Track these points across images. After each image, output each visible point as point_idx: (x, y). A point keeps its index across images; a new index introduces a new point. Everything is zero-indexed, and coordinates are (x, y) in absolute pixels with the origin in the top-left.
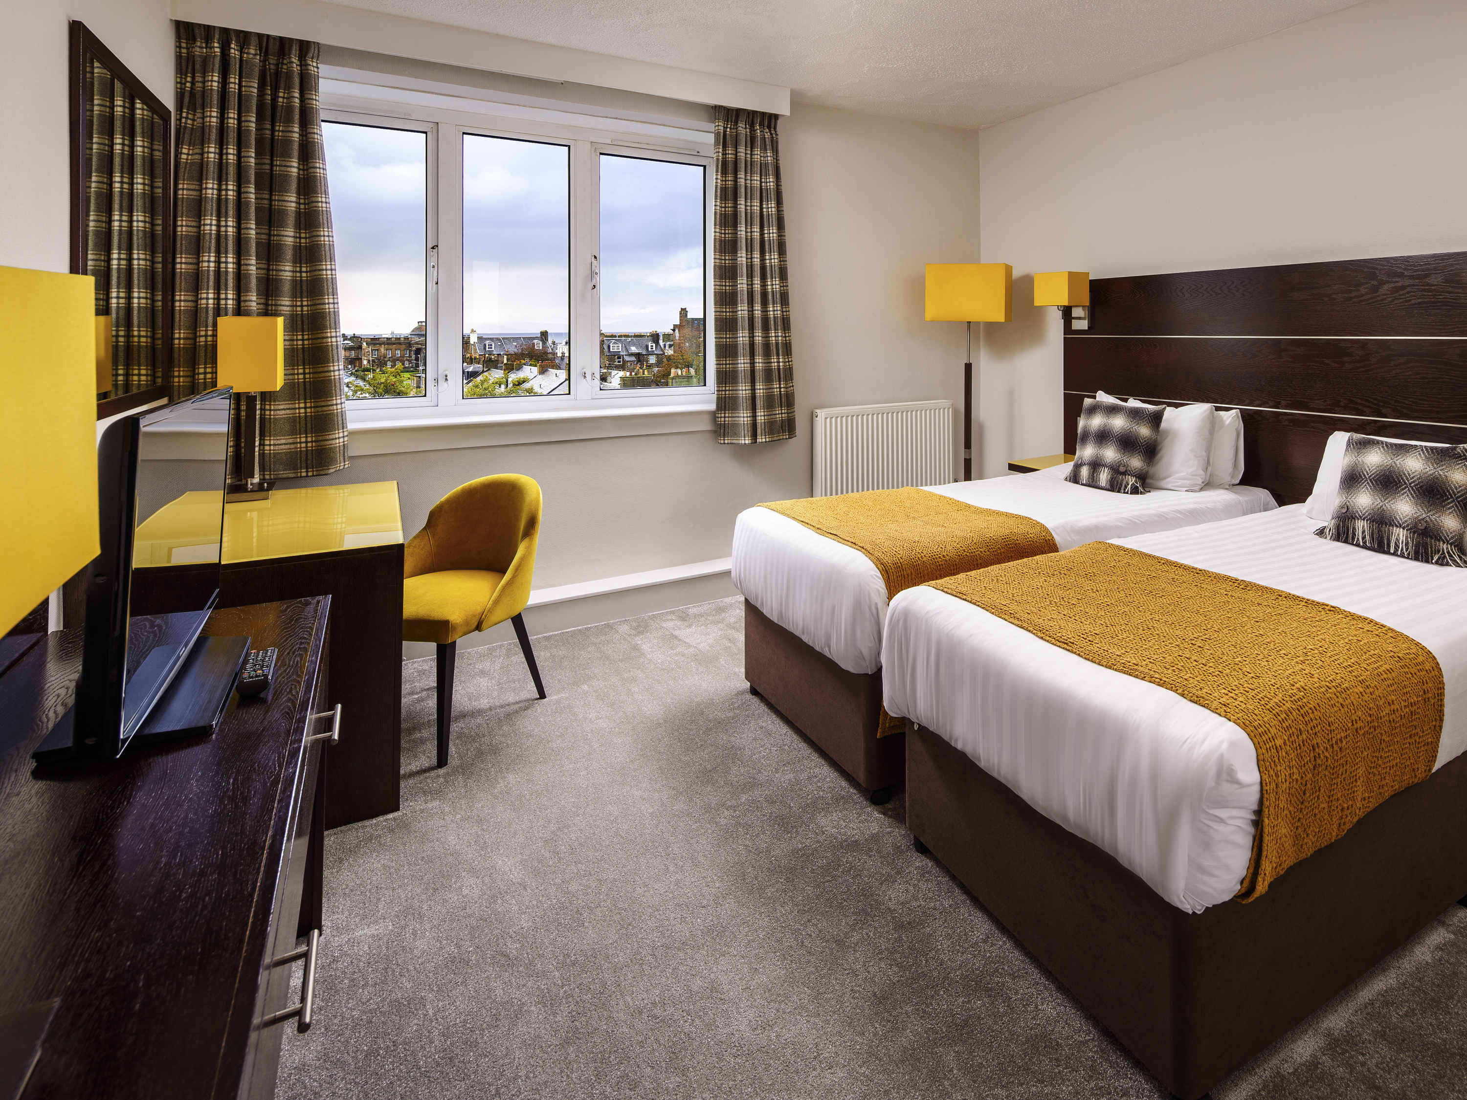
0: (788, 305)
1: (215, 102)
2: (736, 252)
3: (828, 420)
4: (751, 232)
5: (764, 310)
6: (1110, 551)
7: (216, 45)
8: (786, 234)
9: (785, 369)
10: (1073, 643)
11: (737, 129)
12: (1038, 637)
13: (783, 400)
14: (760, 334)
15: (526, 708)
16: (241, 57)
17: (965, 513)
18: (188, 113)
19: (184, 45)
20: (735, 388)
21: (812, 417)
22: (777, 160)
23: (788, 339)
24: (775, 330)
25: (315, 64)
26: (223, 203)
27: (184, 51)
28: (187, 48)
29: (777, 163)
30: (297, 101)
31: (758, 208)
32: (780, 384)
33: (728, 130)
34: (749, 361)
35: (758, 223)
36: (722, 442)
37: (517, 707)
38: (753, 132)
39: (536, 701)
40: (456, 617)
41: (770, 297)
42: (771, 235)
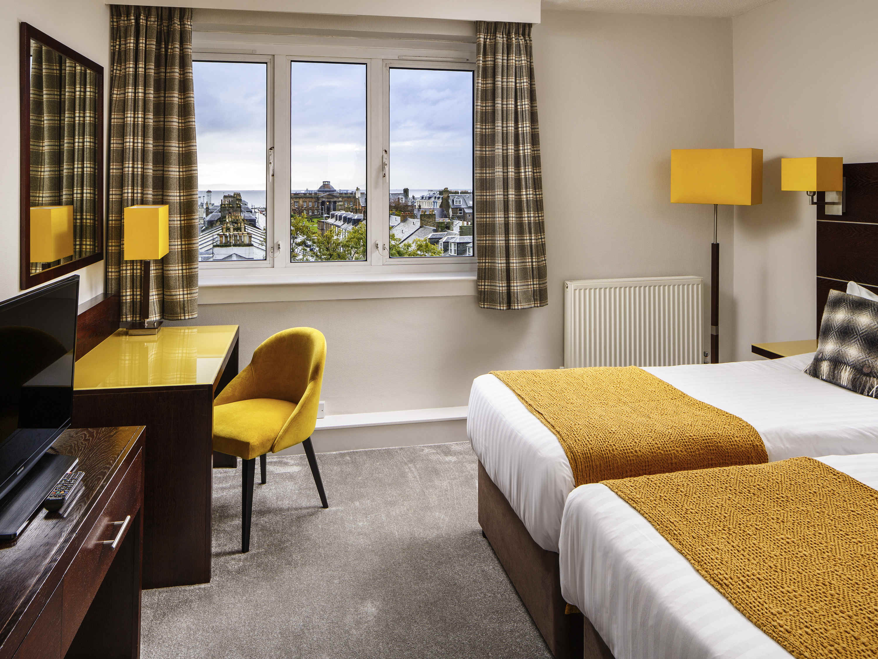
0: (541, 188)
1: (132, 57)
2: (494, 145)
3: (577, 291)
4: (507, 127)
5: (518, 193)
6: (817, 471)
7: (132, 18)
8: (539, 126)
9: (537, 246)
10: (728, 586)
11: (495, 39)
12: (695, 568)
13: (535, 272)
14: (514, 216)
15: (312, 514)
16: (147, 24)
17: (678, 403)
18: (117, 66)
19: (115, 20)
20: (493, 261)
21: (564, 287)
22: (530, 63)
23: (540, 218)
24: (528, 211)
25: (189, 23)
26: (136, 127)
27: (115, 24)
28: (117, 22)
29: (530, 65)
30: (178, 50)
31: (513, 106)
32: (532, 259)
33: (488, 40)
34: (504, 238)
35: (513, 119)
36: (482, 306)
37: (305, 512)
38: (509, 41)
39: (320, 510)
40: (255, 440)
41: (523, 183)
42: (525, 129)
